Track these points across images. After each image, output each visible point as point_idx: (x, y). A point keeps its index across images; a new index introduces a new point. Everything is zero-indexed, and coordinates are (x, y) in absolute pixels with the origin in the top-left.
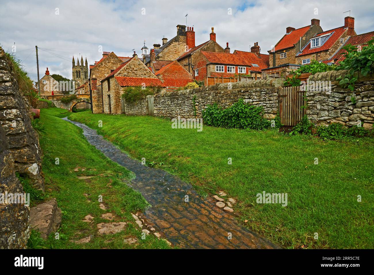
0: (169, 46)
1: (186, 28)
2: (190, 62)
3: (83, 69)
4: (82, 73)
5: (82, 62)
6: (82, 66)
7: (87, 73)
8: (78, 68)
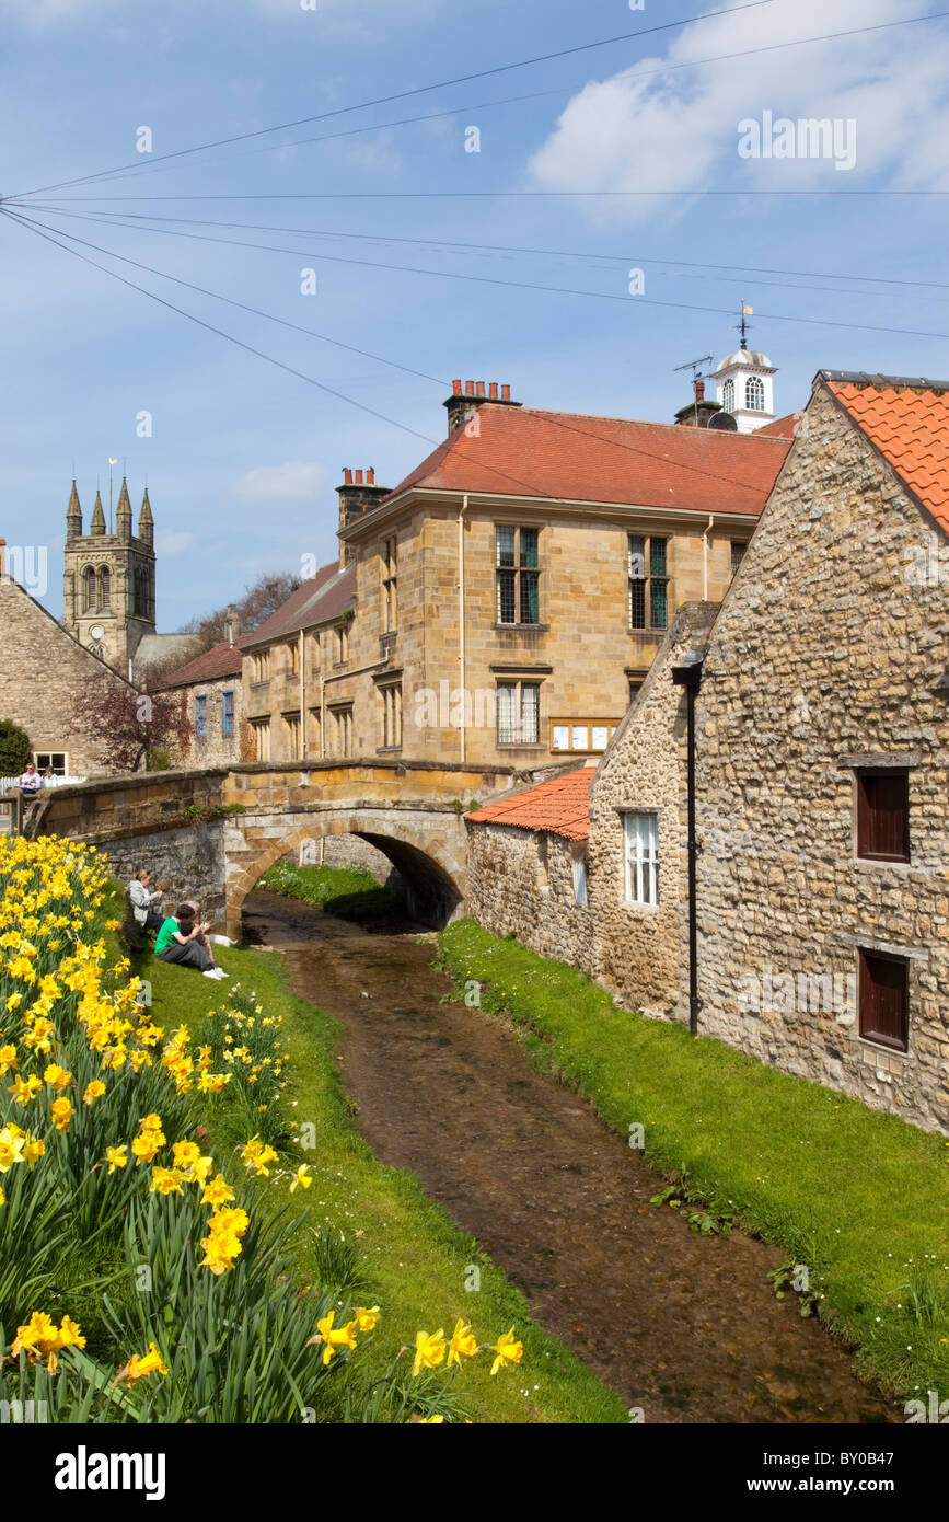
3: (131, 554)
4: (122, 581)
5: (122, 516)
6: (122, 538)
7: (146, 581)
8: (101, 553)
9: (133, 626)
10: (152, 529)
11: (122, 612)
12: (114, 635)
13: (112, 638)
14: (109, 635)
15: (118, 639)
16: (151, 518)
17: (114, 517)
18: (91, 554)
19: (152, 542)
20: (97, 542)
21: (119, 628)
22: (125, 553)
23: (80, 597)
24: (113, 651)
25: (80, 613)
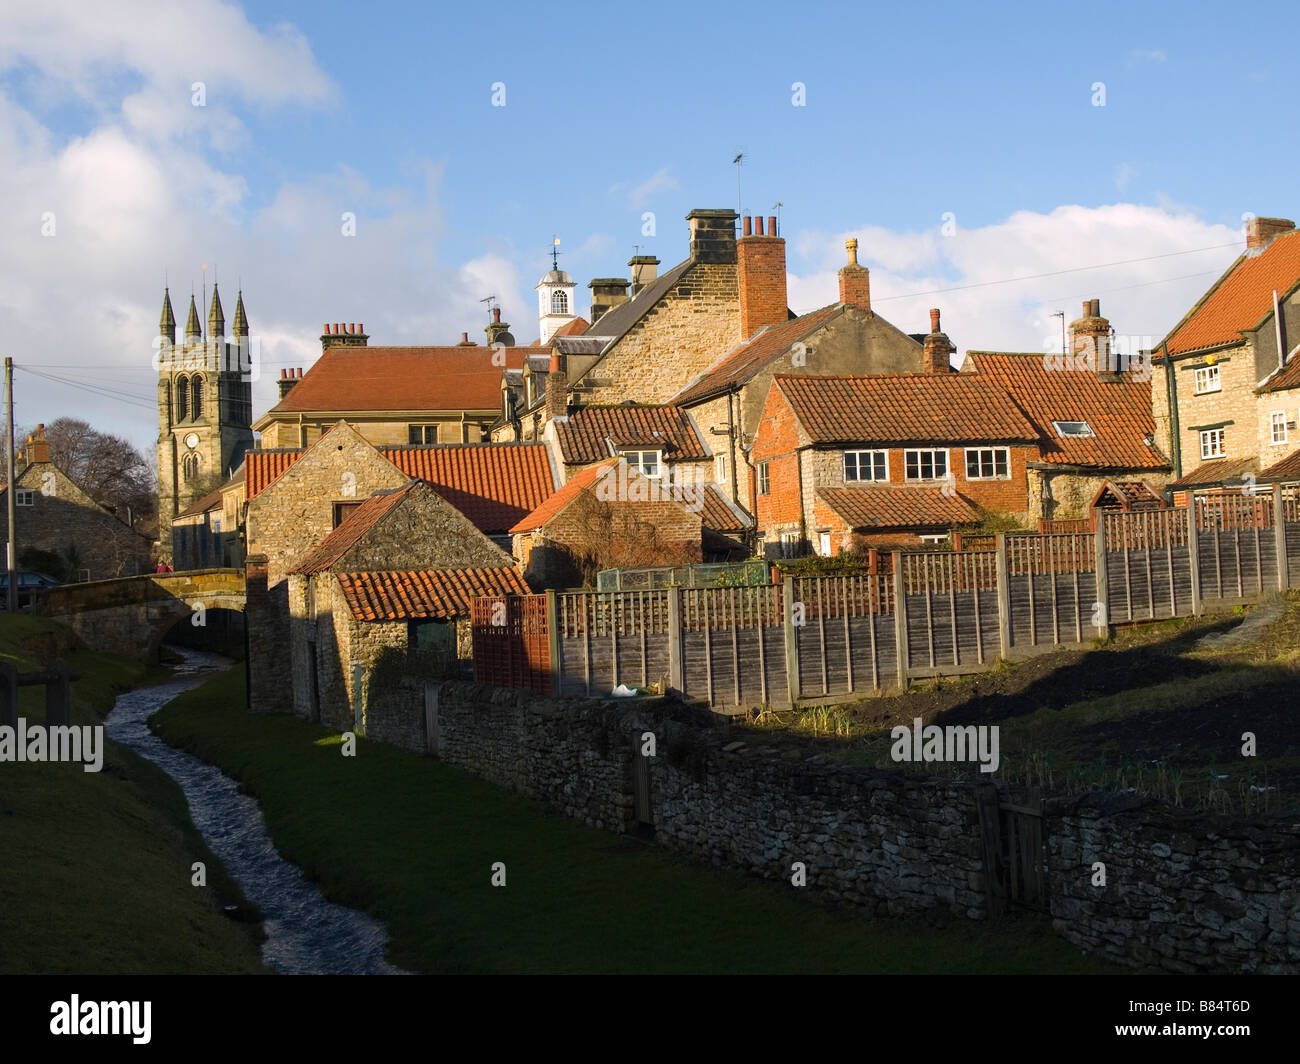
0: (647, 320)
1: (739, 223)
2: (735, 422)
4: (215, 389)
5: (214, 324)
9: (227, 433)
11: (216, 420)
12: (208, 443)
13: (207, 446)
14: (204, 443)
15: (212, 447)
17: (207, 323)
21: (214, 436)
23: (174, 406)
24: (209, 459)
25: (175, 422)
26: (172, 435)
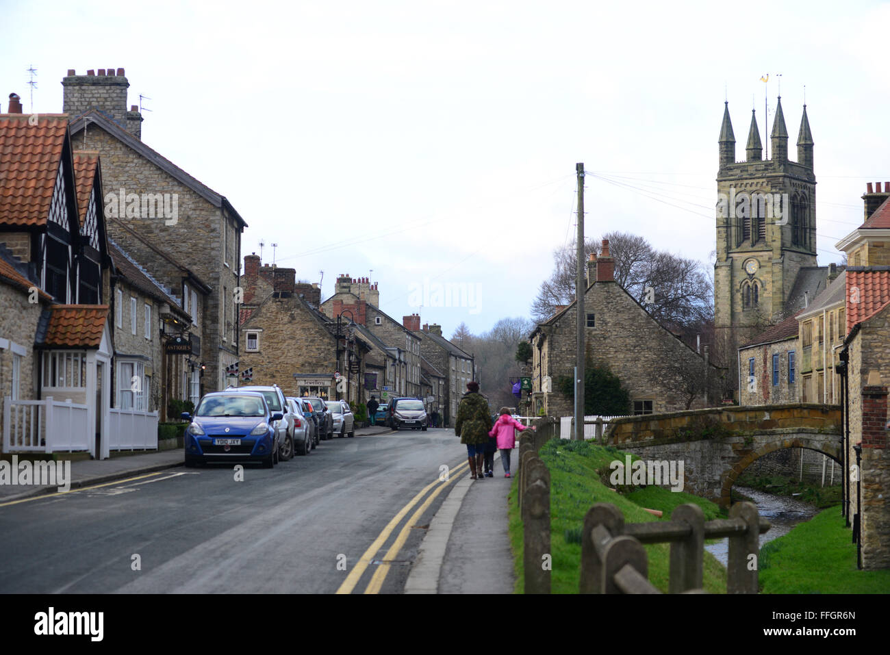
3: (787, 180)
5: (777, 140)
6: (777, 164)
7: (805, 208)
8: (755, 181)
9: (789, 259)
10: (811, 151)
11: (778, 244)
12: (769, 269)
13: (767, 272)
14: (765, 269)
15: (773, 273)
16: (811, 139)
17: (770, 140)
18: (745, 182)
19: (811, 165)
20: (751, 170)
21: (775, 262)
22: (781, 180)
23: (733, 229)
24: (769, 287)
25: (734, 246)
26: (730, 260)
